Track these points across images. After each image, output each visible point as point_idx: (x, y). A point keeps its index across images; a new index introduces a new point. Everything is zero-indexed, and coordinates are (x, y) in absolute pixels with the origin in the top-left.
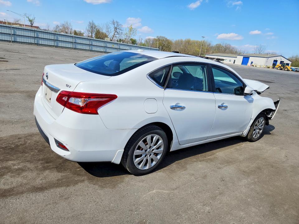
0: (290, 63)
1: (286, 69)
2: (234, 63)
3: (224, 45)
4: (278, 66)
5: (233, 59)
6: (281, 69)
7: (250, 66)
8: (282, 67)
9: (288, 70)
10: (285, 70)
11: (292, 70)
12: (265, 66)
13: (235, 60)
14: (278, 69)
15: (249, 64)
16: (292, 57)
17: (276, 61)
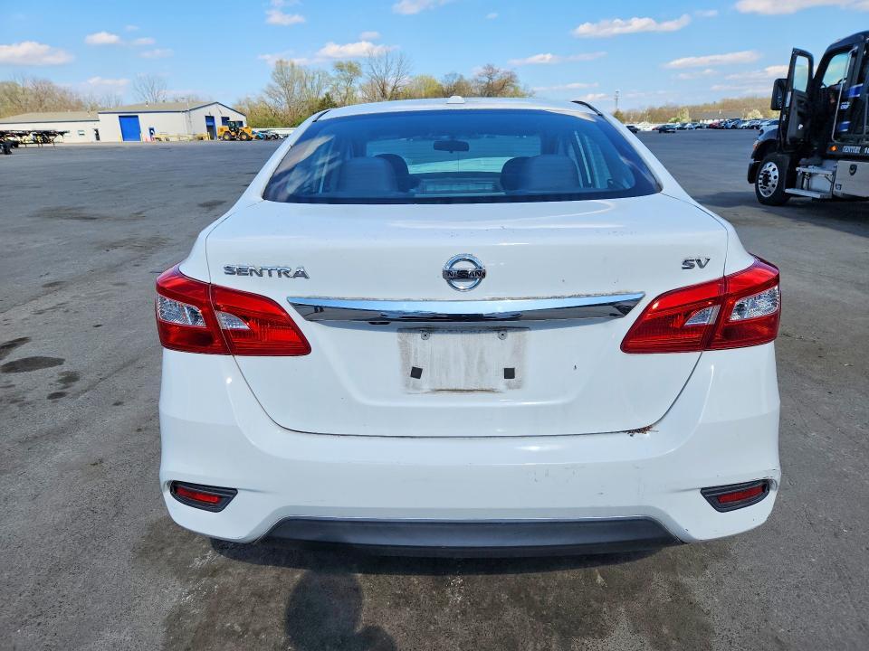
0: (243, 118)
1: (244, 137)
2: (98, 138)
3: (29, 85)
4: (222, 130)
5: (89, 128)
6: (232, 139)
7: (149, 139)
8: (233, 133)
9: (249, 139)
10: (241, 140)
11: (258, 137)
12: (191, 137)
13: (97, 131)
14: (224, 139)
15: (145, 134)
16: (237, 103)
17: (210, 119)
